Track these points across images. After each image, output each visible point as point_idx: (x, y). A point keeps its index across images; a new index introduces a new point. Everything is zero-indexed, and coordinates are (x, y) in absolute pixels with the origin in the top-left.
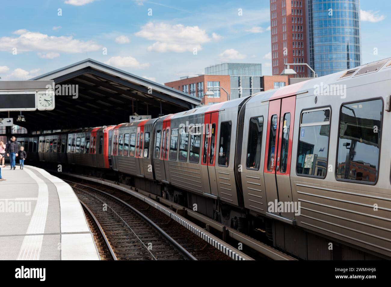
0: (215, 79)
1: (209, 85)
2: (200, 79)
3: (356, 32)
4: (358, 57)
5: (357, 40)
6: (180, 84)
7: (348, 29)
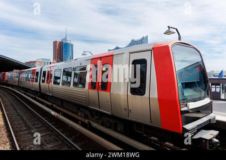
0: (38, 62)
1: (37, 63)
2: (35, 62)
3: (72, 54)
4: (72, 57)
5: (72, 56)
6: (29, 63)
7: (71, 53)
